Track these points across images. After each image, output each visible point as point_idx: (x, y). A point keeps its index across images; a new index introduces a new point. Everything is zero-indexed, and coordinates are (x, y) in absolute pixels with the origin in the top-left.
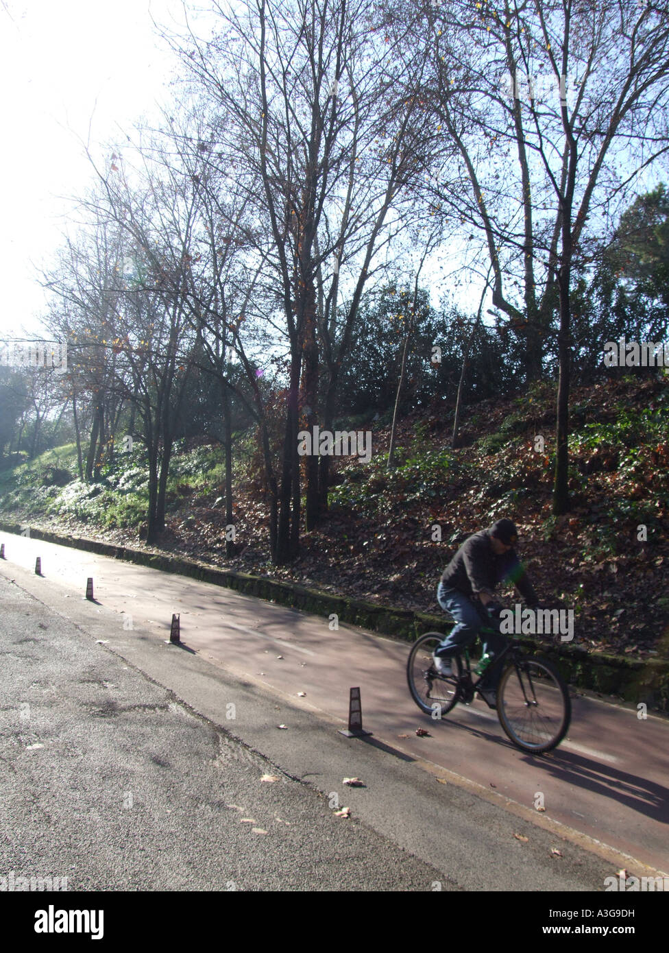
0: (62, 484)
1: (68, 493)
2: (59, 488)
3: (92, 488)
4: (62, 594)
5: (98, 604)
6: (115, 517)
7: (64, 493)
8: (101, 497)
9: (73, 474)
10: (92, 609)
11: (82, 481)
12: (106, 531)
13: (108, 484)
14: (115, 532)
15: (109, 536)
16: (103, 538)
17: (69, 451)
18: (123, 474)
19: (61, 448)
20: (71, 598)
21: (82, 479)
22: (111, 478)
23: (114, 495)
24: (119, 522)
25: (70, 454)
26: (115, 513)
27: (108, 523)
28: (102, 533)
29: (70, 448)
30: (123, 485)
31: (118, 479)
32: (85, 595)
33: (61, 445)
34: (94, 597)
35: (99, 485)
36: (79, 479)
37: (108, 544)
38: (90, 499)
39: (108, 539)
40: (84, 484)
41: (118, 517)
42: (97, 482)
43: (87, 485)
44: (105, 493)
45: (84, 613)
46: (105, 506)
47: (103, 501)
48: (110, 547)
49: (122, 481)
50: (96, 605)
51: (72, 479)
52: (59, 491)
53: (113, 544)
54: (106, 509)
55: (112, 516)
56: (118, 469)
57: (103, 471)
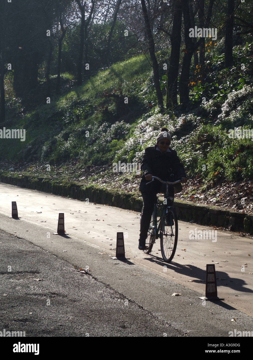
0: (132, 119)
1: (143, 131)
2: (128, 125)
3: (180, 121)
4: (168, 292)
5: (230, 308)
6: (221, 166)
7: (137, 133)
8: (194, 135)
9: (146, 101)
10: (222, 317)
11: (162, 111)
12: (209, 188)
13: (203, 113)
14: (223, 189)
15: (214, 195)
16: (206, 199)
17: (135, 68)
18: (225, 97)
19: (122, 64)
20: (182, 299)
21: (162, 107)
22: (207, 104)
23: (215, 130)
24: (229, 172)
25: (137, 73)
26: (221, 159)
27: (211, 175)
28: (203, 191)
29: (136, 63)
30: (228, 114)
31: (218, 106)
32: (204, 293)
33: (122, 60)
34: (219, 296)
35: (190, 116)
36: (157, 109)
37: (216, 207)
38: (178, 139)
39: (214, 200)
40: (167, 116)
41: (226, 165)
42: (186, 113)
43: (171, 118)
44: (201, 128)
45: (210, 322)
46: (204, 149)
47: (200, 140)
48: (220, 213)
49: (225, 108)
50: (224, 310)
51: (146, 111)
52: (128, 130)
53: (223, 208)
54: (205, 154)
55: (217, 164)
56: (216, 90)
57: (194, 94)
